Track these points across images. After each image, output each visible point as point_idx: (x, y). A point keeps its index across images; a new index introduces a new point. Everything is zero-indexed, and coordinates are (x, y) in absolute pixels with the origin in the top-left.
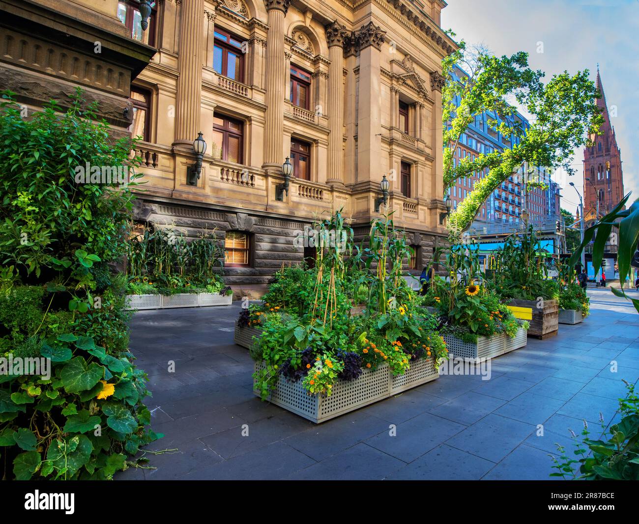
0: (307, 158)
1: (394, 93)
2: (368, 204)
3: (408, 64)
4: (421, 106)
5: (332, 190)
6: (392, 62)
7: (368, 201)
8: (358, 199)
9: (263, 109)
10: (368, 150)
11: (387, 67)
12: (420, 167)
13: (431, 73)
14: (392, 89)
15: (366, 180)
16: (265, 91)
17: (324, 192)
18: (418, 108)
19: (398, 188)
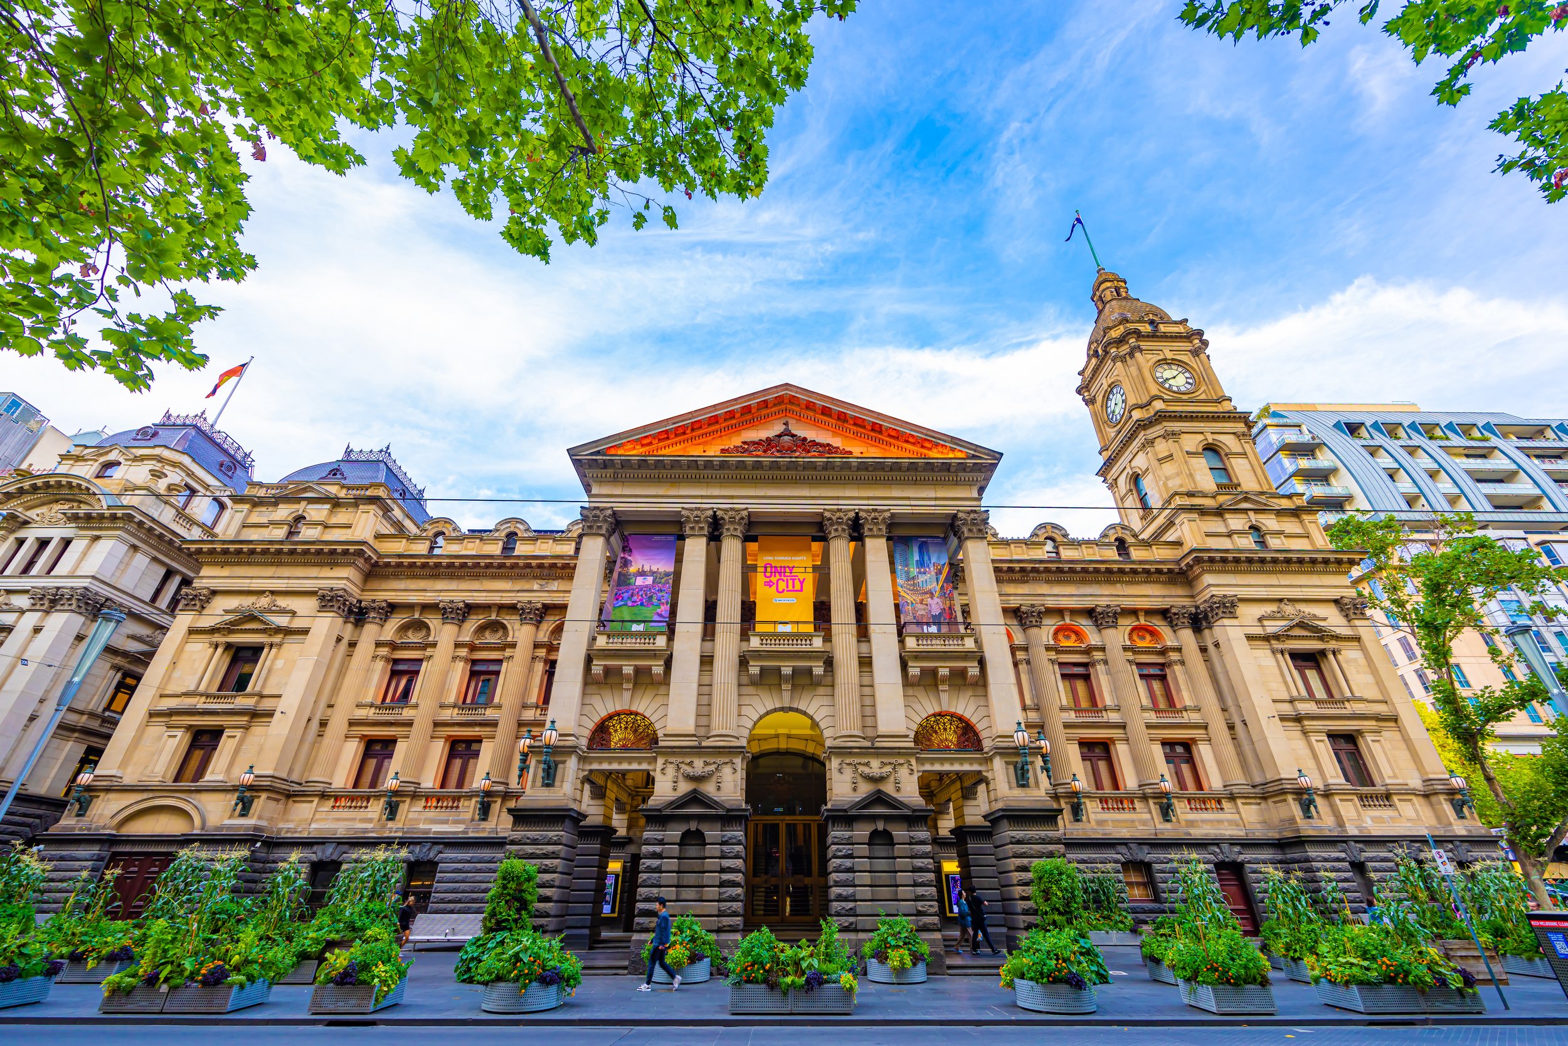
0: (1190, 760)
1: (1279, 656)
2: (1291, 810)
3: (1289, 609)
4: (1334, 653)
5: (1232, 798)
6: (1260, 620)
7: (1289, 805)
8: (1275, 802)
9: (1123, 726)
10: (1265, 739)
11: (1258, 631)
12: (1369, 738)
13: (1336, 602)
14: (1274, 652)
15: (1276, 778)
16: (1118, 709)
17: (1223, 801)
18: (1331, 657)
19: (1338, 776)
